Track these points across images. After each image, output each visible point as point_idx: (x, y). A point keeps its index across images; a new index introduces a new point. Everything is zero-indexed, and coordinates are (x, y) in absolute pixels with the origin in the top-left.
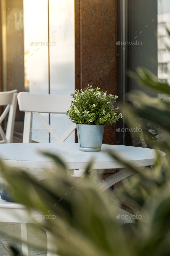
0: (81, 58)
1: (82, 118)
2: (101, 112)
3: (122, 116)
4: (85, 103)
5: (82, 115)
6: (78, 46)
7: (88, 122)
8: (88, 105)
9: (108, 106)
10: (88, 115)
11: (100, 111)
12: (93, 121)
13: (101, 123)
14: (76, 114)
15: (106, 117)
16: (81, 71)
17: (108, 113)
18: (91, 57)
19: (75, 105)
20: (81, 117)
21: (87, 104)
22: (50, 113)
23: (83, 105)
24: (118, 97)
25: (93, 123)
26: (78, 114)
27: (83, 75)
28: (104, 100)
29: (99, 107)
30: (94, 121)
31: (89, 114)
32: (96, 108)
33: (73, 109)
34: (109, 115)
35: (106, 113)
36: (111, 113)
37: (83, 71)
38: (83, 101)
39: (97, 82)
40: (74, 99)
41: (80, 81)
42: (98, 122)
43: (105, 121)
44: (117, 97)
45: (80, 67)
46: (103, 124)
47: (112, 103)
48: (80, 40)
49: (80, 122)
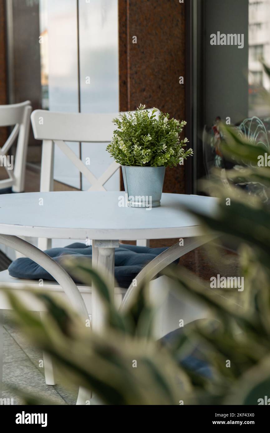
0: (128, 54)
1: (131, 157)
2: (160, 148)
3: (192, 153)
4: (135, 134)
5: (130, 153)
6: (124, 36)
7: (139, 163)
8: (139, 136)
9: (171, 138)
10: (140, 152)
11: (158, 146)
12: (147, 162)
13: (160, 164)
14: (121, 151)
15: (168, 156)
16: (129, 75)
17: (171, 149)
18: (143, 52)
19: (120, 136)
20: (129, 155)
21: (138, 134)
22: (80, 143)
23: (133, 137)
24: (186, 123)
25: (148, 165)
26: (125, 151)
27: (131, 81)
28: (165, 128)
29: (156, 139)
30: (149, 162)
31: (141, 150)
32: (152, 142)
33: (117, 142)
34: (172, 151)
35: (168, 150)
36: (175, 149)
37: (131, 75)
38: (132, 130)
39: (153, 92)
40: (119, 128)
41: (127, 90)
42: (156, 163)
43: (167, 161)
44: (184, 123)
45: (127, 69)
46: (163, 166)
47: (177, 133)
48: (126, 27)
49: (127, 163)
